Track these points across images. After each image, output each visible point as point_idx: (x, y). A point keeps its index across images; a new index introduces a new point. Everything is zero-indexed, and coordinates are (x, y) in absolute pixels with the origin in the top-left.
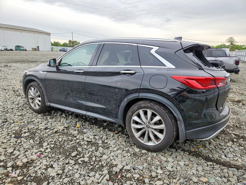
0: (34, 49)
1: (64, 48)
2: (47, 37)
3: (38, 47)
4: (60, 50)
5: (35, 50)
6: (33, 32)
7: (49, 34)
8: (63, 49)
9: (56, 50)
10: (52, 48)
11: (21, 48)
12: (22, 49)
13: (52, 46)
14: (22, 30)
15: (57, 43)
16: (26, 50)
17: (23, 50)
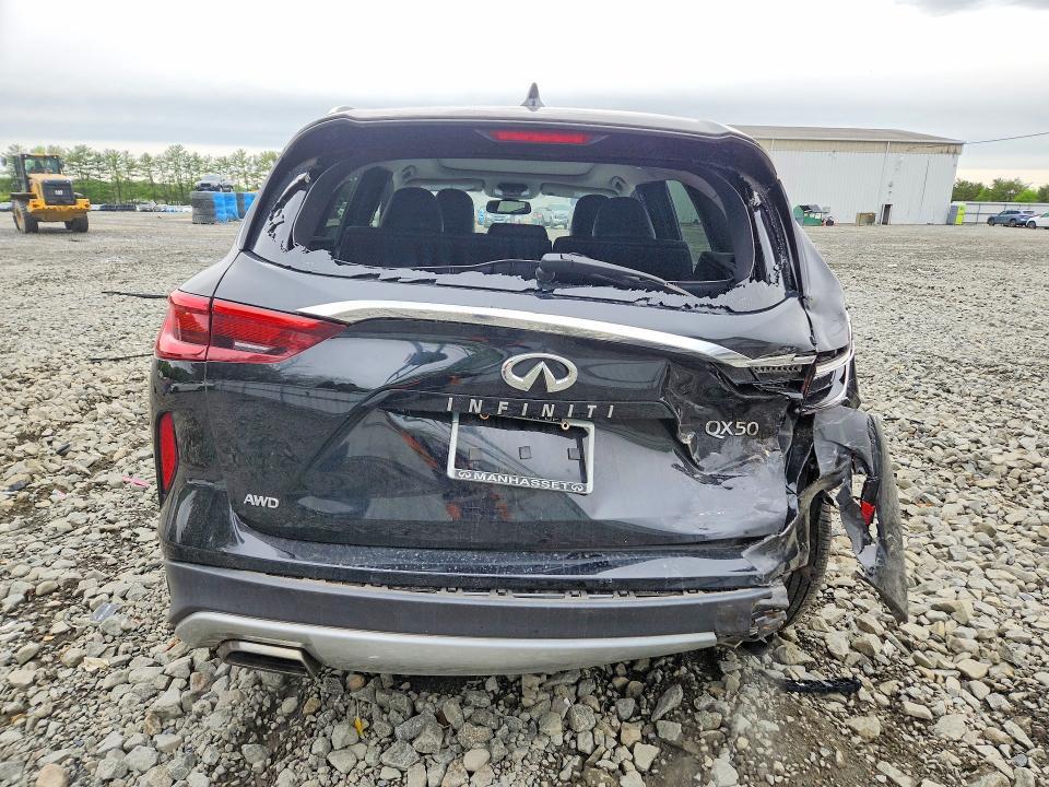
0: (864, 219)
1: (1015, 209)
2: (940, 160)
3: (888, 207)
4: (992, 221)
5: (870, 219)
6: (883, 145)
7: (953, 148)
8: (1008, 213)
9: (973, 219)
10: (954, 210)
11: (812, 216)
12: (818, 217)
13: (955, 203)
14: (838, 144)
15: (1011, 186)
16: (830, 223)
17: (820, 223)
